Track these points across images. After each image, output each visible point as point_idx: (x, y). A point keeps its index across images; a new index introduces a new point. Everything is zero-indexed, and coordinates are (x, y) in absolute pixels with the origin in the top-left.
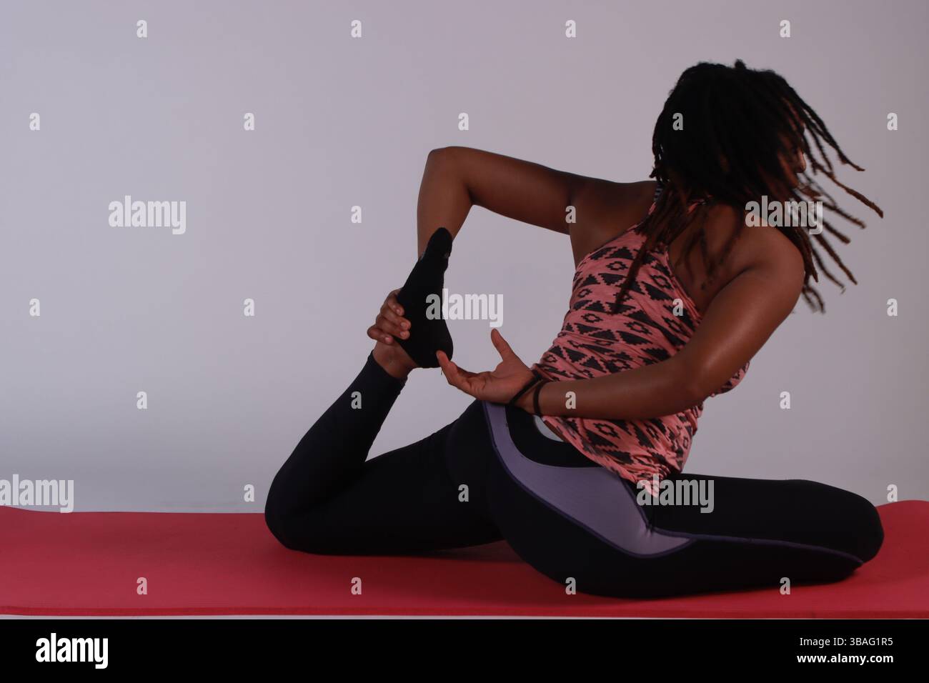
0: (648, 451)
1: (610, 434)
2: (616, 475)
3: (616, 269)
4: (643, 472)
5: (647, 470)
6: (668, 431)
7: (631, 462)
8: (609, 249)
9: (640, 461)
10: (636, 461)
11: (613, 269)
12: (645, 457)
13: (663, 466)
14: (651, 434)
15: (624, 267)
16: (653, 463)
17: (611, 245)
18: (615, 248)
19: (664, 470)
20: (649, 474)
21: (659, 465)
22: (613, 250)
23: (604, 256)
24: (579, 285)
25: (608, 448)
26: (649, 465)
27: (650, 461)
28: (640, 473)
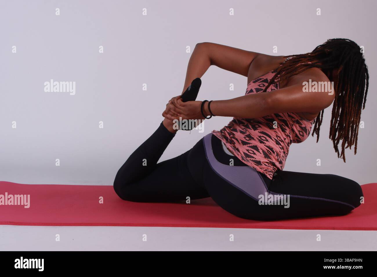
0: (268, 160)
1: (253, 153)
2: (255, 170)
3: (261, 87)
4: (266, 169)
5: (268, 168)
6: (276, 153)
7: (261, 165)
8: (261, 79)
9: (265, 165)
10: (263, 165)
11: (260, 86)
12: (267, 163)
13: (274, 167)
14: (269, 153)
15: (264, 86)
16: (270, 165)
17: (261, 78)
18: (263, 79)
19: (275, 169)
20: (268, 170)
21: (273, 166)
22: (262, 80)
23: (258, 82)
24: (247, 93)
25: (252, 159)
26: (268, 166)
27: (269, 165)
28: (265, 169)
